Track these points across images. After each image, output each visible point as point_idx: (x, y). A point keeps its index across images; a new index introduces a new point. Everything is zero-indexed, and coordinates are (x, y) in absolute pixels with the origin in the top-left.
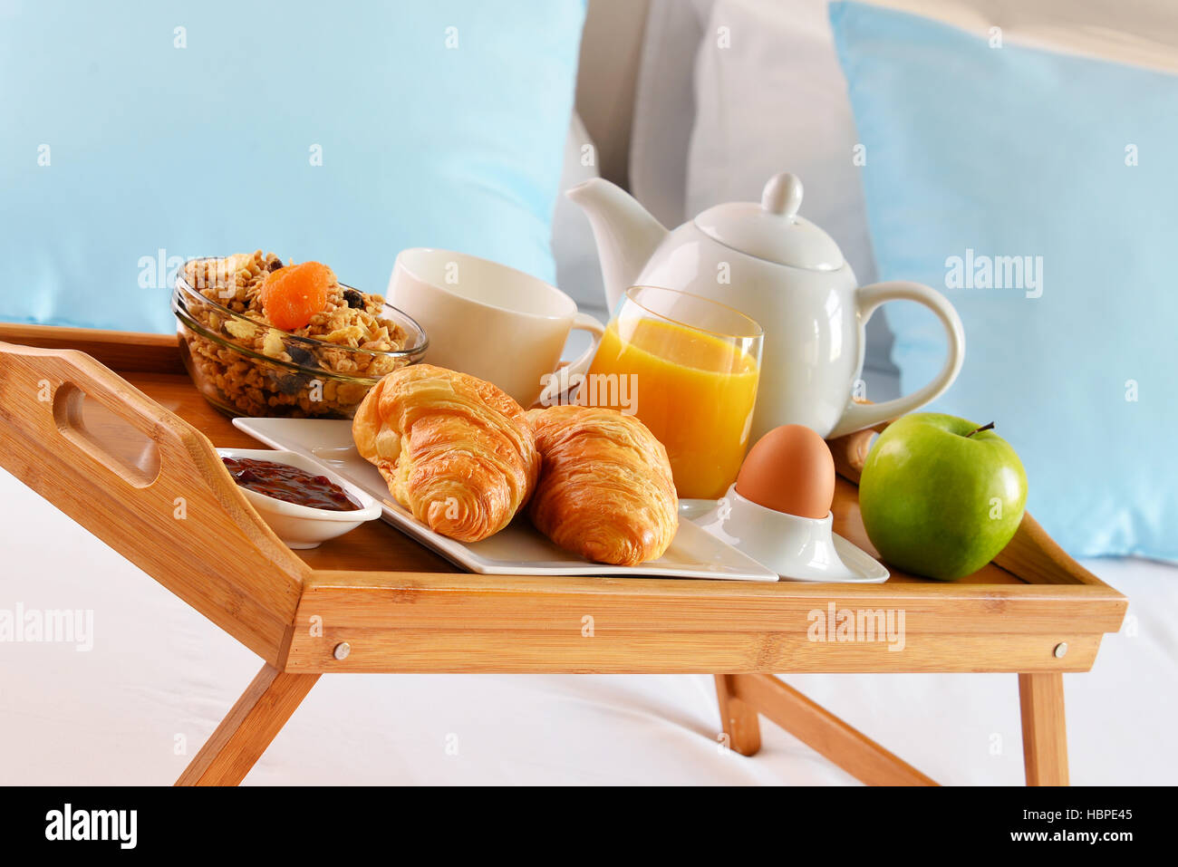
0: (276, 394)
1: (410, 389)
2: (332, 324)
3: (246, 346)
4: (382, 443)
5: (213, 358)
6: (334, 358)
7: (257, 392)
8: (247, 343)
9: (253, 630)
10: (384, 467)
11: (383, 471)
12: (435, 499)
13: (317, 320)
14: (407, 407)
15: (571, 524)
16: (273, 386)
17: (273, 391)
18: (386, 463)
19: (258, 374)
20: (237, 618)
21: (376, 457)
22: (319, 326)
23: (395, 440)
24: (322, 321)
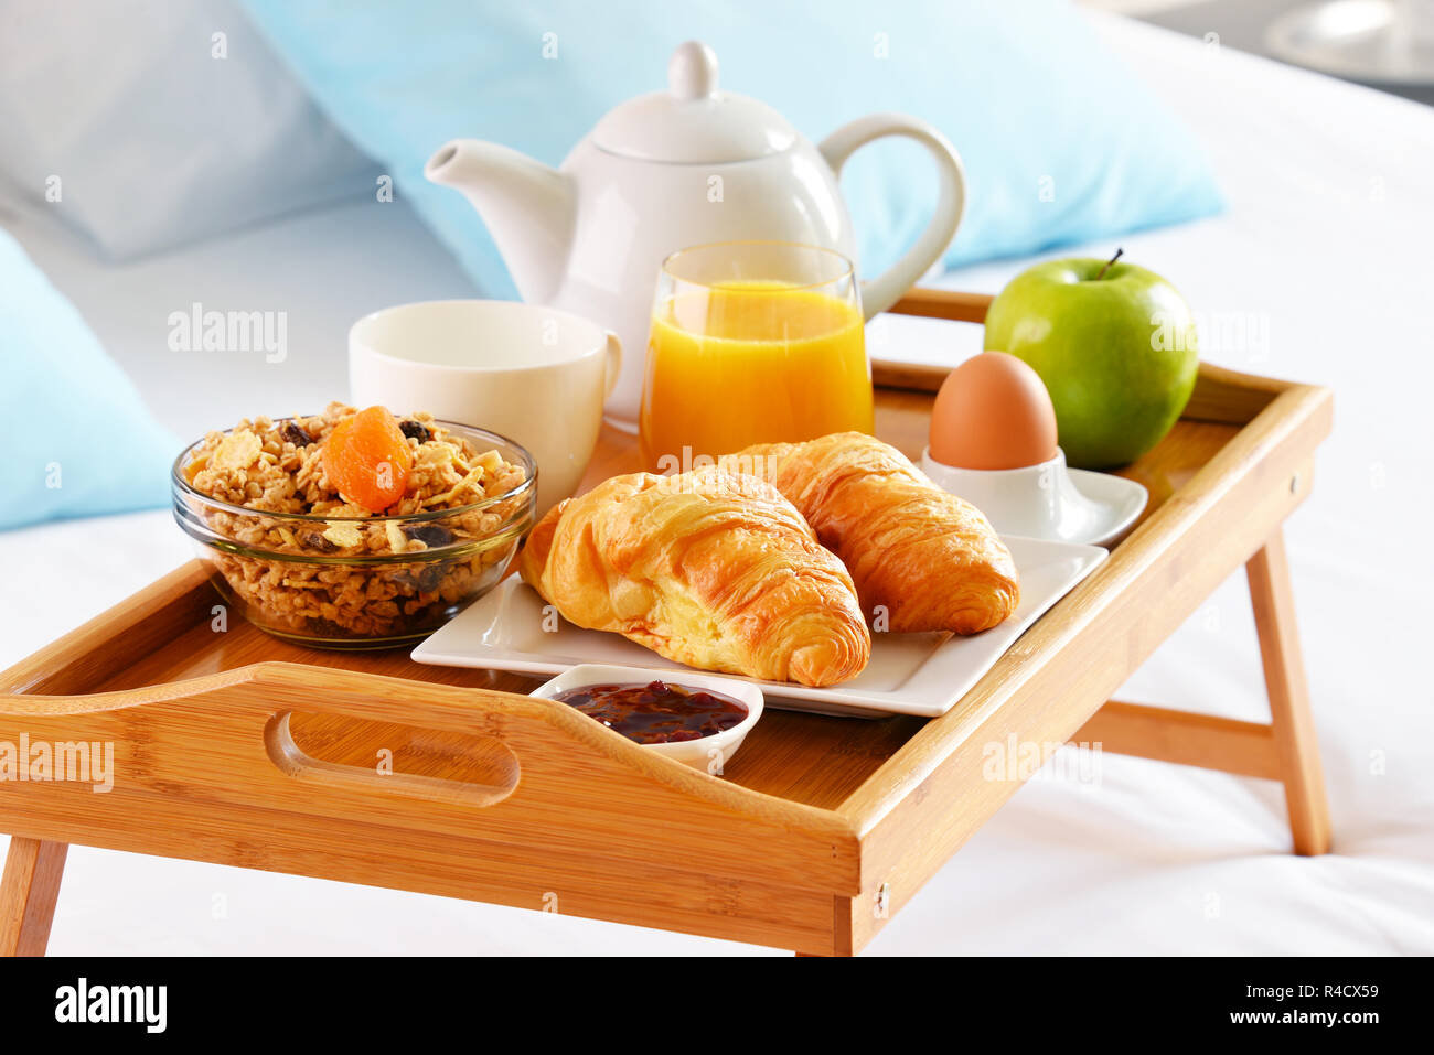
0: (416, 596)
1: (656, 520)
2: (441, 477)
3: (361, 553)
4: (621, 601)
5: (314, 585)
6: (473, 519)
7: (389, 605)
8: (361, 550)
9: (773, 922)
10: (634, 630)
11: (637, 637)
12: (796, 646)
13: (421, 480)
14: (665, 544)
15: (919, 601)
16: (407, 587)
17: (410, 594)
18: (636, 625)
19: (383, 582)
20: (736, 915)
21: (615, 621)
22: (425, 486)
23: (639, 591)
24: (426, 479)
